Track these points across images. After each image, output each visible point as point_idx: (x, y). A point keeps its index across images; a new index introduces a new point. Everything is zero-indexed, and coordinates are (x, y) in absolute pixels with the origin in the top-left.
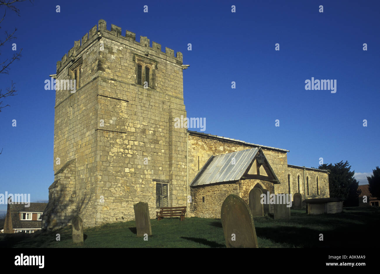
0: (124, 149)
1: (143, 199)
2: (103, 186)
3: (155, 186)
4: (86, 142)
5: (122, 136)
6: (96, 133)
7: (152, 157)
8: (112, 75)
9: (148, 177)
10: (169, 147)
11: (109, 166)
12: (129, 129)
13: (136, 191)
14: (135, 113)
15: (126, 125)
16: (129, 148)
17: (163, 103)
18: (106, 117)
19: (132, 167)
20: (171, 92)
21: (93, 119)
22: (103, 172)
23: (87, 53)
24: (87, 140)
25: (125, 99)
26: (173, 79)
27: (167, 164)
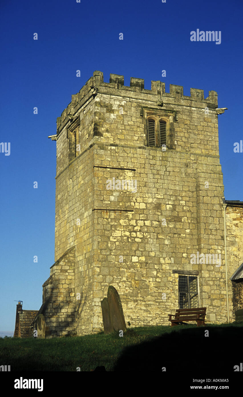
0: (130, 232)
1: (159, 298)
2: (102, 281)
3: (177, 280)
4: (84, 225)
5: (127, 215)
6: (93, 213)
7: (171, 240)
8: (112, 139)
9: (166, 267)
10: (198, 225)
11: (110, 254)
12: (137, 206)
13: (148, 287)
14: (146, 184)
15: (132, 201)
16: (137, 229)
17: (187, 166)
18: (105, 193)
19: (142, 255)
20: (199, 149)
21: (90, 197)
22: (102, 262)
23: (85, 112)
24: (86, 223)
25: (130, 168)
26: (201, 131)
27: (194, 249)
